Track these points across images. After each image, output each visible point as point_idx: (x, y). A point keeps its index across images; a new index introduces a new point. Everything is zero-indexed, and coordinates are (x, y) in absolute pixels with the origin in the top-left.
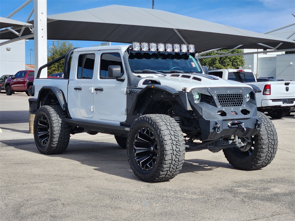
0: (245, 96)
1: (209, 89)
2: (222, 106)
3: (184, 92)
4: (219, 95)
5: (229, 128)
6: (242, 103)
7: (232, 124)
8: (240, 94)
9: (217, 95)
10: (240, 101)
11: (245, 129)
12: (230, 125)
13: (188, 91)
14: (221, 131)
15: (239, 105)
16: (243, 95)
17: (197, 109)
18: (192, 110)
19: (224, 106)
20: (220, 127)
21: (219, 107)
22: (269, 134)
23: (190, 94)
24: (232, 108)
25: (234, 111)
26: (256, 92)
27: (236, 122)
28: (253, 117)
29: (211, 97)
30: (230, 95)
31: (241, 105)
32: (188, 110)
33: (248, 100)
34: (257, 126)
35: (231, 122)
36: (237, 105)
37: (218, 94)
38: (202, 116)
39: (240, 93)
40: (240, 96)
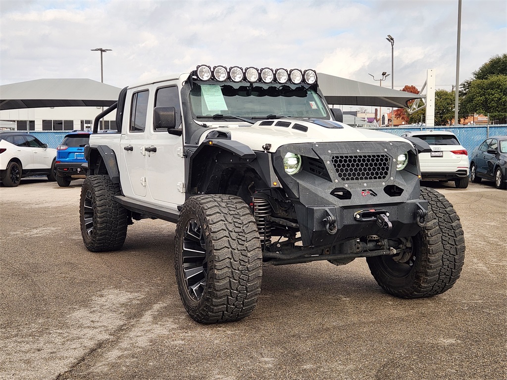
0: (394, 160)
1: (317, 145)
2: (343, 179)
3: (266, 152)
4: (337, 157)
5: (355, 223)
6: (386, 173)
7: (363, 215)
8: (383, 156)
9: (333, 158)
10: (383, 169)
11: (390, 225)
12: (358, 216)
13: (273, 150)
14: (340, 228)
15: (380, 178)
16: (390, 157)
17: (291, 186)
18: (281, 187)
19: (348, 179)
20: (334, 222)
21: (336, 181)
22: (444, 234)
23: (278, 158)
24: (365, 184)
25: (370, 189)
26: (420, 152)
27: (371, 211)
28: (409, 201)
29: (320, 162)
30: (360, 157)
31: (384, 177)
32: (272, 186)
33: (400, 167)
34: (418, 219)
35: (361, 211)
36: (375, 178)
37: (335, 155)
38: (299, 198)
39: (382, 154)
40: (382, 160)
